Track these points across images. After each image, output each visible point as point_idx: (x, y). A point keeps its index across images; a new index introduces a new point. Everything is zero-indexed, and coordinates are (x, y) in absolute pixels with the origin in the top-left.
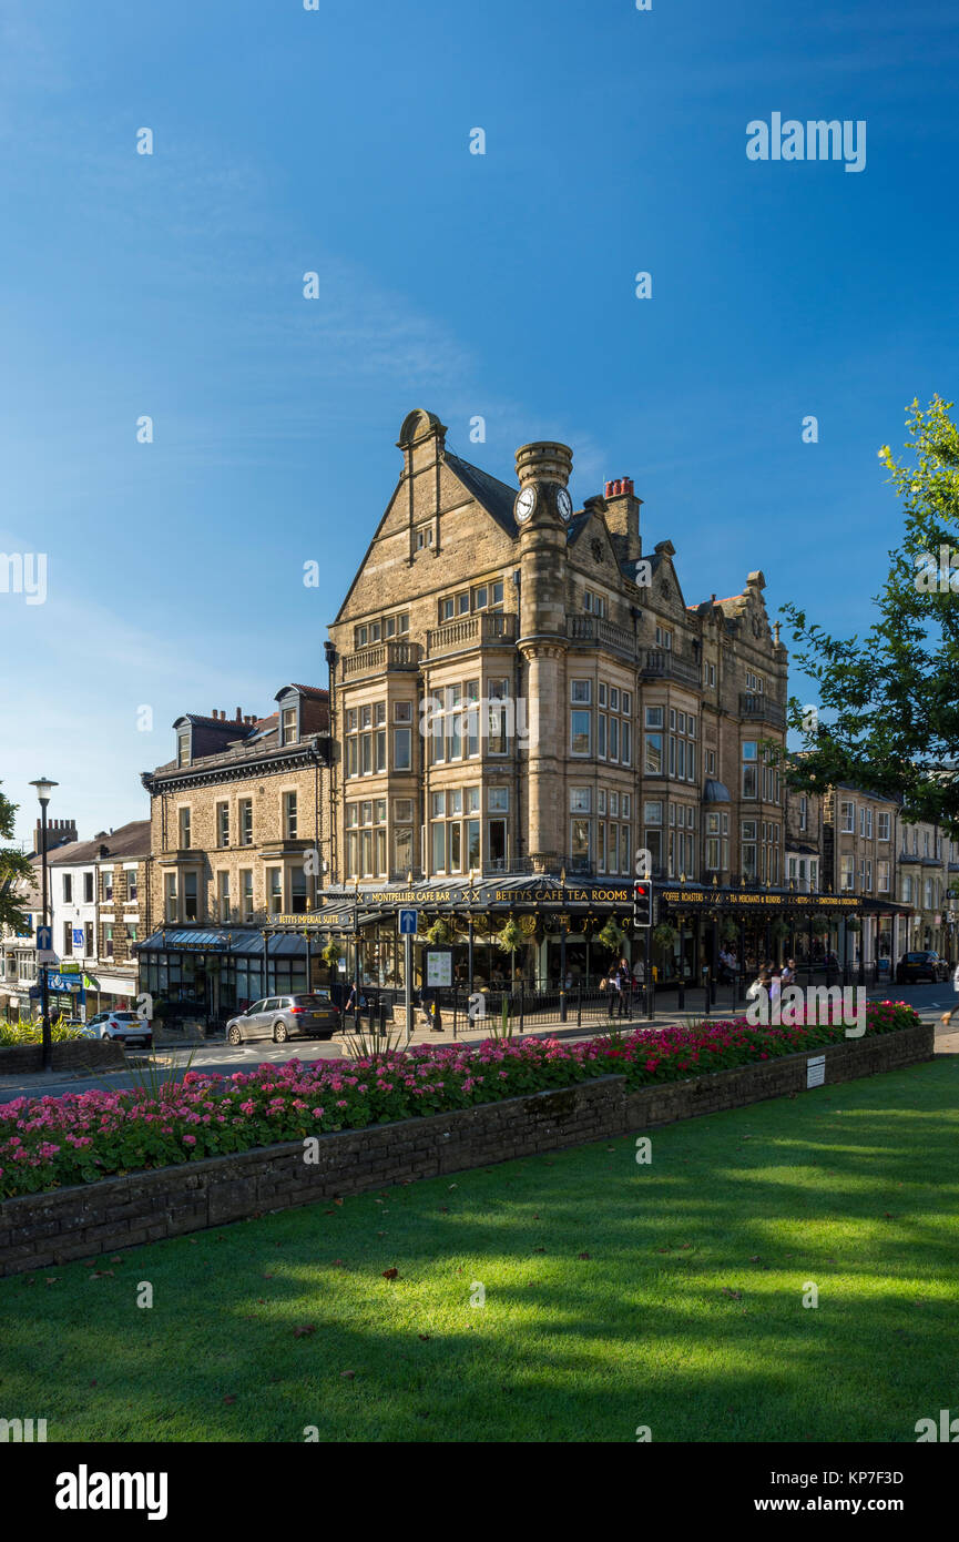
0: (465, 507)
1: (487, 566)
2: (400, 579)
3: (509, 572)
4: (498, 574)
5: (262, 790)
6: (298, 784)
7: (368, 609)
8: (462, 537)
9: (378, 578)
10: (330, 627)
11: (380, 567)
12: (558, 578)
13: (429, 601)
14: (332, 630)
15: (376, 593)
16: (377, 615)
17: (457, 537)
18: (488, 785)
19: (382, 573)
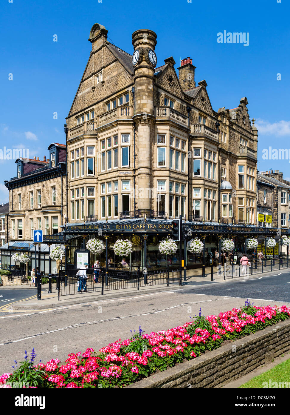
0: (114, 63)
1: (122, 87)
2: (91, 96)
3: (130, 89)
4: (126, 90)
5: (44, 186)
6: (56, 183)
7: (80, 109)
8: (113, 75)
9: (83, 97)
10: (66, 119)
11: (84, 92)
12: (150, 89)
13: (101, 104)
14: (67, 120)
15: (82, 103)
16: (83, 112)
17: (111, 76)
18: (121, 180)
19: (84, 94)
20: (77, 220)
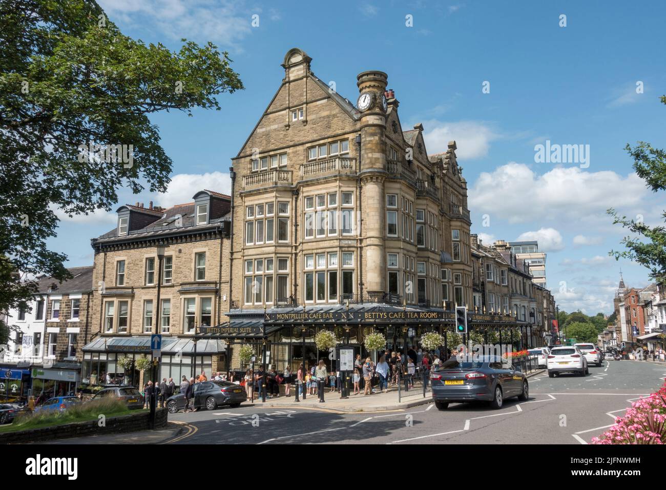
0: (324, 100)
1: (338, 132)
2: (281, 136)
4: (345, 136)
5: (180, 251)
6: (206, 248)
7: (260, 151)
8: (323, 116)
9: (267, 135)
11: (268, 129)
13: (300, 148)
14: (235, 161)
15: (265, 142)
16: (266, 154)
17: (318, 116)
18: (342, 251)
19: (269, 131)
20: (256, 304)
